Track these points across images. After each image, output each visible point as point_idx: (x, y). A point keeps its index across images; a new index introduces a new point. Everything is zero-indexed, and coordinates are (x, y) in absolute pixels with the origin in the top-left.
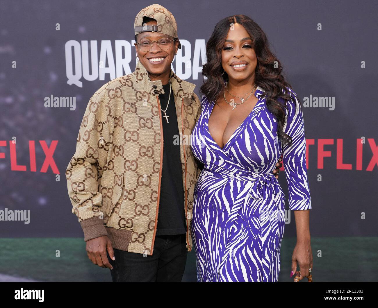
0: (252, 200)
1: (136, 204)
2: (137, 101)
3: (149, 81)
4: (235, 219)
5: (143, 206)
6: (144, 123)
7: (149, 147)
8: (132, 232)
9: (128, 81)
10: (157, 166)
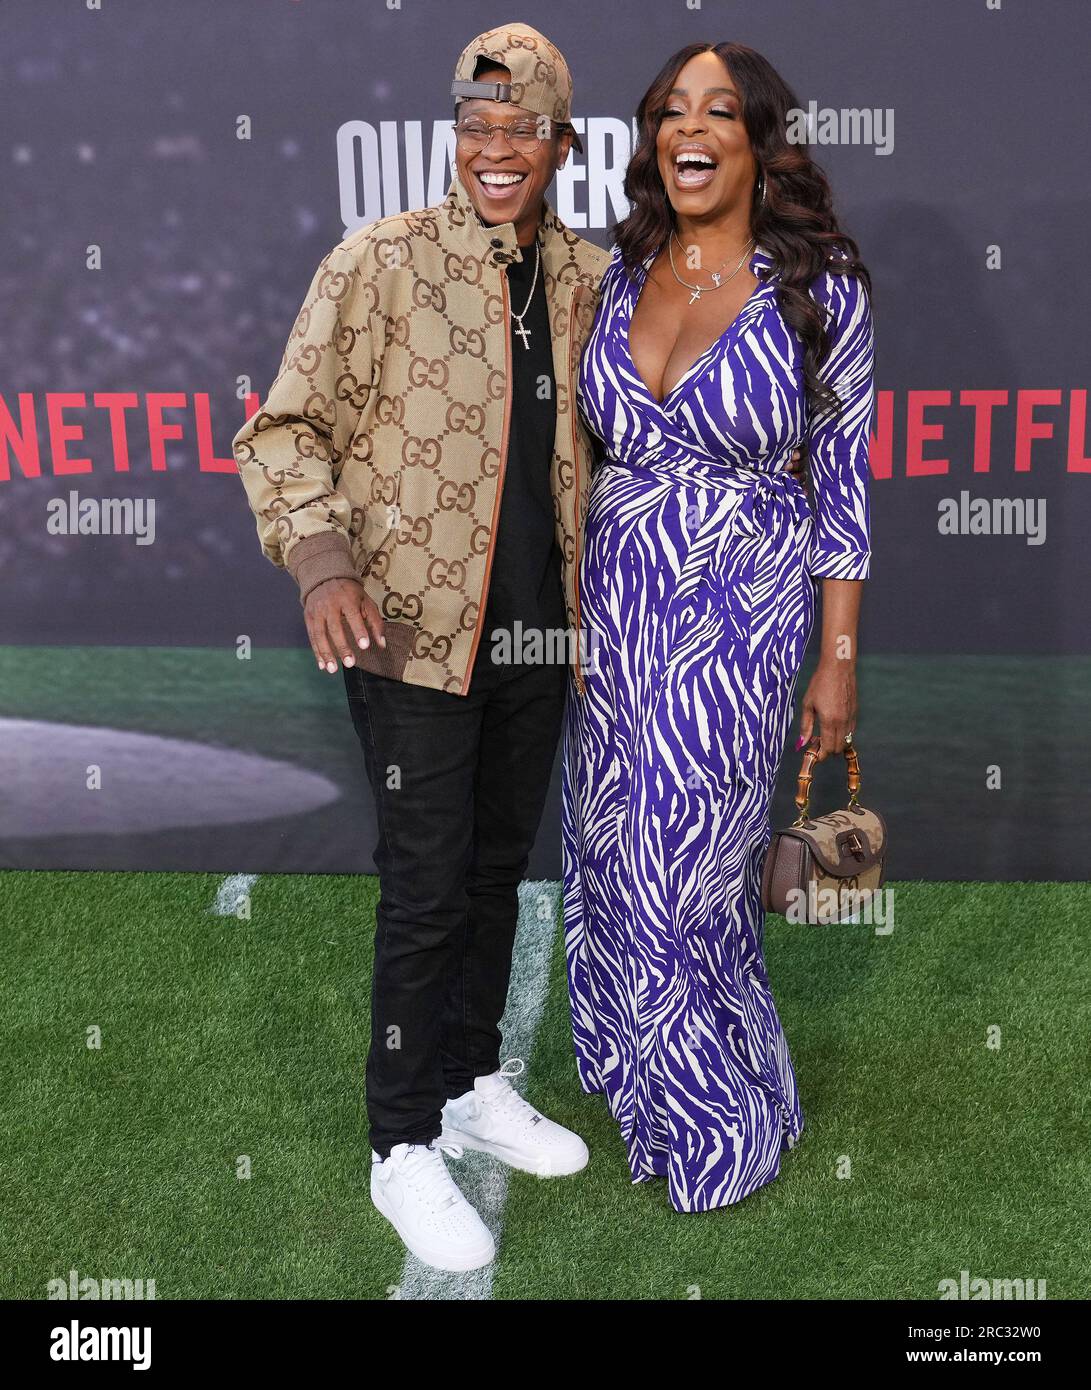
0: (737, 539)
1: (431, 556)
2: (447, 281)
3: (480, 227)
4: (693, 590)
5: (449, 562)
6: (463, 340)
7: (474, 407)
8: (418, 632)
9: (427, 223)
10: (492, 459)
